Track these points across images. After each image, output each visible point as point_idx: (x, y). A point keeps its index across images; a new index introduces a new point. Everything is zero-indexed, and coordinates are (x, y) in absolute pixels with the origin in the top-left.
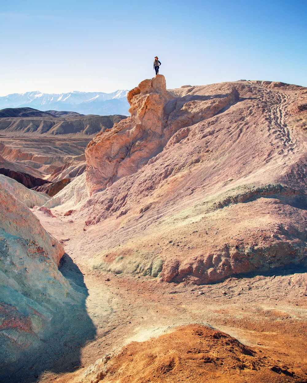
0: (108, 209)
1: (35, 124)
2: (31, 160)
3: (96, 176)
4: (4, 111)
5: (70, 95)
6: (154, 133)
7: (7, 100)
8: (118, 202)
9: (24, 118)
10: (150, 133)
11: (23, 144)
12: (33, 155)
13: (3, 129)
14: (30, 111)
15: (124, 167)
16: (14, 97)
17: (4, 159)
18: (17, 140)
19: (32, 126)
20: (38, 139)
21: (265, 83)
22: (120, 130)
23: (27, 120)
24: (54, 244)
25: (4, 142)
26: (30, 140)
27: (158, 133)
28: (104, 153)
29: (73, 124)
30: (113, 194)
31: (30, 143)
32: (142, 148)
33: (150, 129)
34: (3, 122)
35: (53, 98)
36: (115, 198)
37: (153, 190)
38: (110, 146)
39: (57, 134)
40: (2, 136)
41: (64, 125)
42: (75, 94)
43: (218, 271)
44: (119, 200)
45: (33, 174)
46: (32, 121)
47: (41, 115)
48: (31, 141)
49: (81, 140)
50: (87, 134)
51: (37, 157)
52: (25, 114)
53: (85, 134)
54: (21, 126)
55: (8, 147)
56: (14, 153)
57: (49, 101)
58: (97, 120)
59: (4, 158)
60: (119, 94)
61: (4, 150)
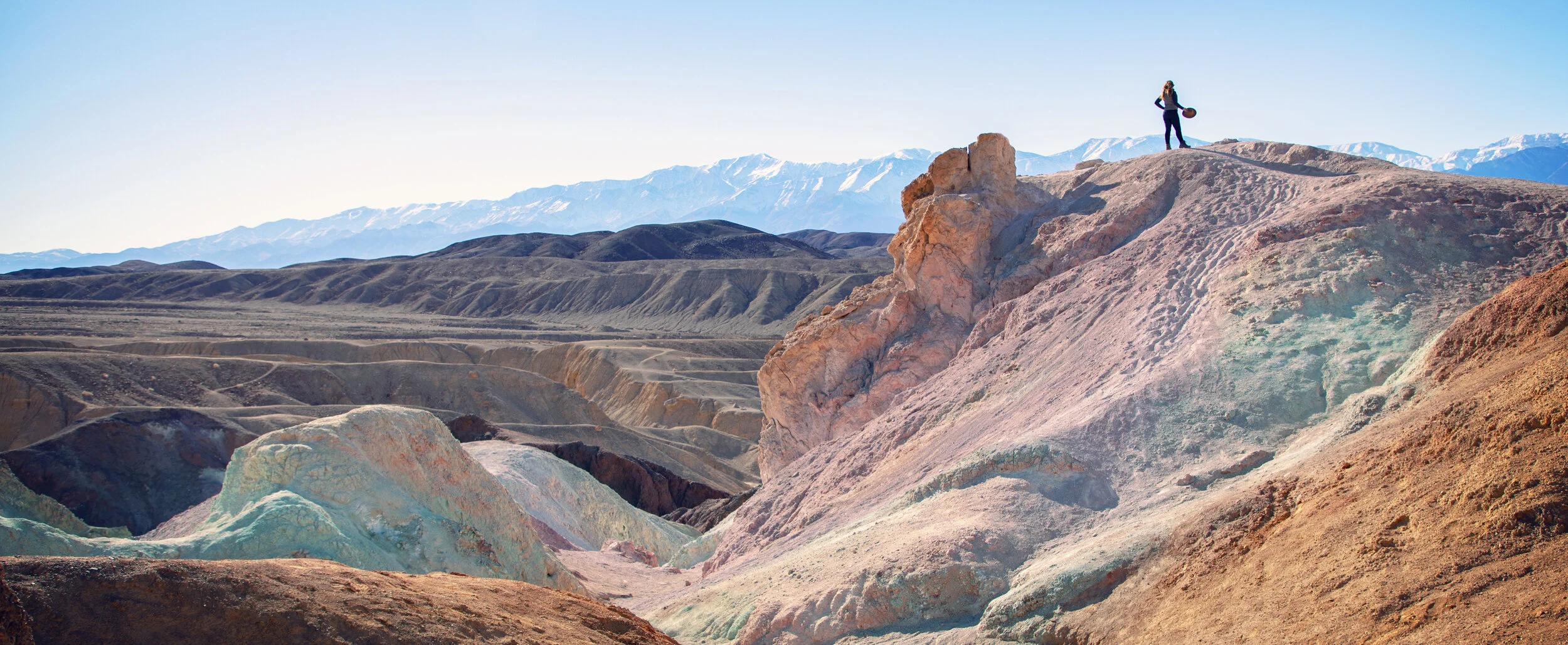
0: (753, 530)
1: (740, 287)
2: (709, 425)
3: (783, 451)
4: (630, 235)
5: (891, 164)
6: (948, 318)
7: (646, 193)
8: (782, 509)
9: (701, 261)
10: (936, 317)
11: (686, 361)
12: (720, 405)
13: (623, 305)
14: (726, 233)
15: (851, 422)
16: (671, 180)
17: (607, 418)
18: (663, 346)
19: (728, 295)
20: (744, 344)
21: (1273, 149)
22: (853, 308)
23: (711, 272)
24: (551, 571)
25: (615, 355)
26: (714, 347)
27: (960, 318)
28: (805, 380)
30: (776, 491)
31: (711, 359)
32: (904, 365)
33: (938, 306)
34: (622, 277)
35: (821, 180)
36: (777, 500)
37: (866, 475)
38: (822, 359)
40: (615, 334)
42: (908, 161)
43: (832, 623)
44: (784, 506)
45: (709, 476)
46: (731, 273)
47: (767, 248)
48: (716, 353)
51: (733, 413)
52: (708, 245)
54: (690, 292)
55: (629, 375)
56: (648, 396)
57: (808, 193)
59: (613, 414)
61: (615, 387)
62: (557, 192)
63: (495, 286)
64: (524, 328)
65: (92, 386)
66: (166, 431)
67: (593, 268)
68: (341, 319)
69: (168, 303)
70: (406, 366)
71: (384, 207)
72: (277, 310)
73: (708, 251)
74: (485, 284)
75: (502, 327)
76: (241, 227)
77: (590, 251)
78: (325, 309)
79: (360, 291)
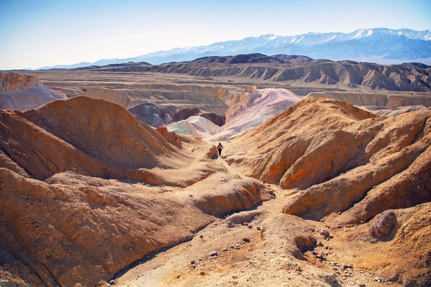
1: (260, 71)
5: (304, 36)
7: (243, 43)
9: (252, 64)
13: (233, 75)
14: (259, 56)
16: (248, 41)
17: (225, 104)
18: (239, 87)
19: (257, 73)
23: (254, 67)
25: (228, 89)
29: (295, 71)
34: (234, 68)
35: (286, 40)
39: (278, 80)
41: (286, 72)
42: (309, 35)
46: (258, 68)
47: (268, 60)
49: (295, 89)
50: (307, 81)
52: (254, 59)
53: (305, 81)
54: (248, 72)
55: (231, 93)
57: (282, 43)
58: (319, 67)
59: (227, 102)
60: (360, 33)
61: (228, 96)
62: (221, 44)
63: (205, 70)
64: (211, 80)
65: (132, 95)
66: (148, 107)
67: (227, 65)
68: (173, 77)
69: (139, 73)
70: (186, 92)
71: (182, 48)
72: (161, 75)
73: (254, 61)
74: (203, 69)
75: (207, 80)
76: (151, 53)
77: (227, 61)
78: (170, 75)
79: (177, 70)
